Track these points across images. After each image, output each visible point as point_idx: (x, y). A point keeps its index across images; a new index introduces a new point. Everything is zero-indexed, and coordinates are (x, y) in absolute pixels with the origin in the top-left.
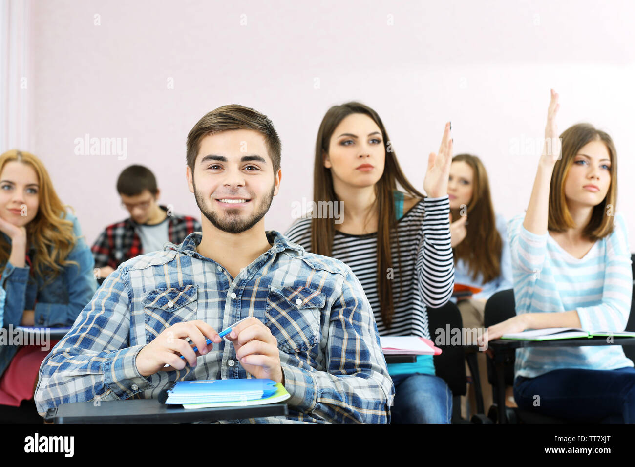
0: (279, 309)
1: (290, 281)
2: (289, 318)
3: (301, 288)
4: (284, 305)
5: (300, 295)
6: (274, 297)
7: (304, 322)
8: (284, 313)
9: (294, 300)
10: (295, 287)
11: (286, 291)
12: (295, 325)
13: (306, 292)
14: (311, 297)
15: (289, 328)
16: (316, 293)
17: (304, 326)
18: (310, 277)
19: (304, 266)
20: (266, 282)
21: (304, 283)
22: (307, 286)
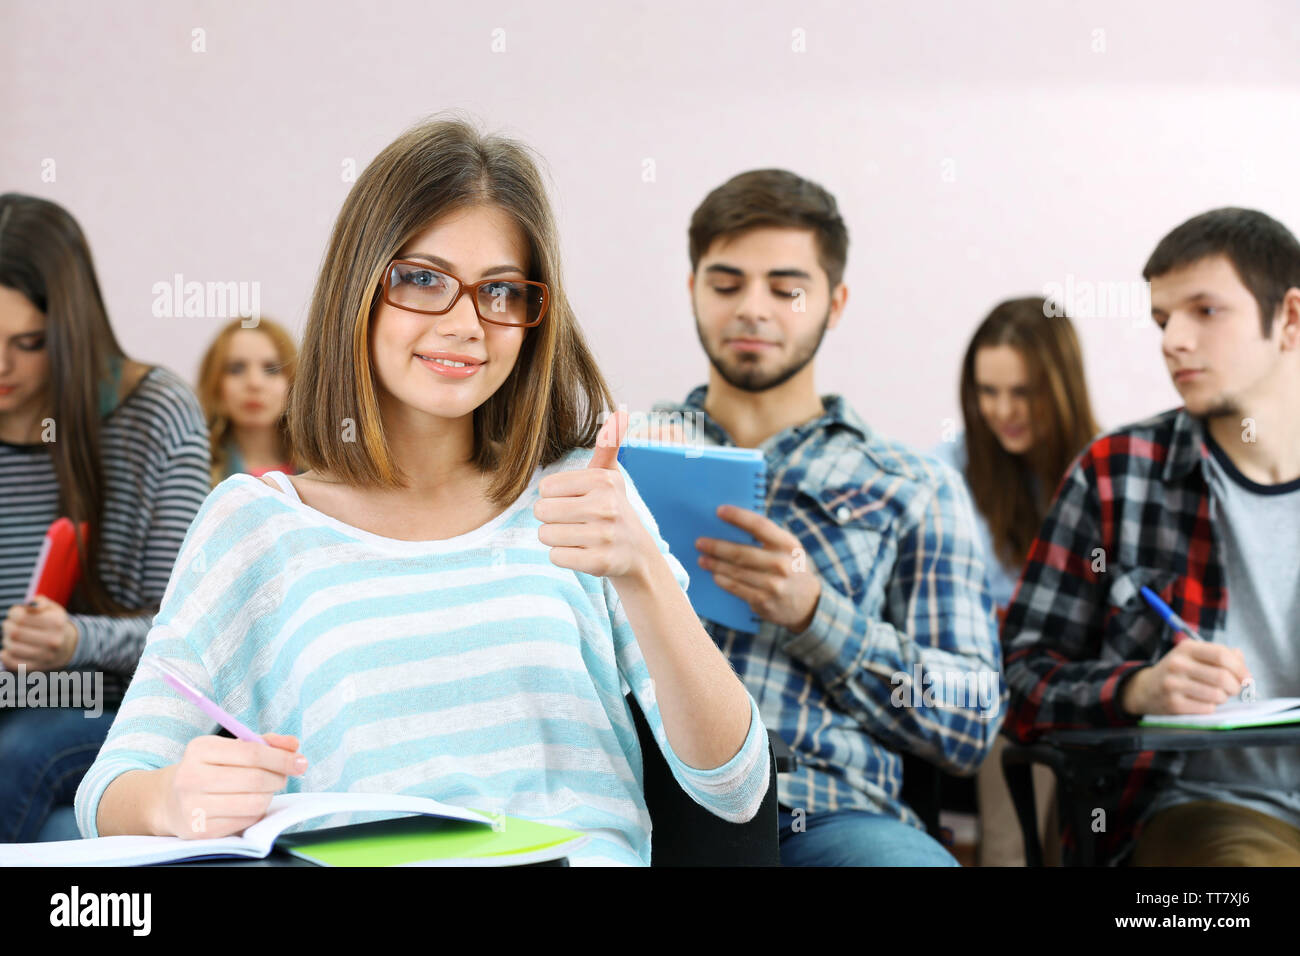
0: (808, 521)
1: (837, 480)
2: (821, 538)
3: (852, 492)
4: (818, 515)
5: (850, 504)
6: (805, 501)
7: (847, 548)
8: (814, 529)
9: (835, 510)
10: (842, 490)
11: (828, 494)
12: (830, 552)
13: (859, 500)
14: (865, 509)
15: (818, 555)
16: (877, 505)
17: (844, 554)
18: (873, 478)
19: (869, 461)
20: (796, 475)
21: (859, 487)
22: (864, 491)
